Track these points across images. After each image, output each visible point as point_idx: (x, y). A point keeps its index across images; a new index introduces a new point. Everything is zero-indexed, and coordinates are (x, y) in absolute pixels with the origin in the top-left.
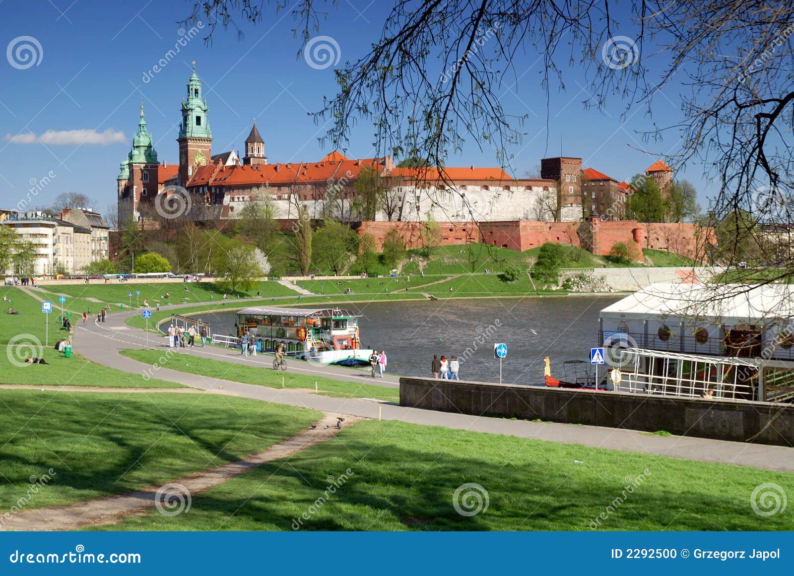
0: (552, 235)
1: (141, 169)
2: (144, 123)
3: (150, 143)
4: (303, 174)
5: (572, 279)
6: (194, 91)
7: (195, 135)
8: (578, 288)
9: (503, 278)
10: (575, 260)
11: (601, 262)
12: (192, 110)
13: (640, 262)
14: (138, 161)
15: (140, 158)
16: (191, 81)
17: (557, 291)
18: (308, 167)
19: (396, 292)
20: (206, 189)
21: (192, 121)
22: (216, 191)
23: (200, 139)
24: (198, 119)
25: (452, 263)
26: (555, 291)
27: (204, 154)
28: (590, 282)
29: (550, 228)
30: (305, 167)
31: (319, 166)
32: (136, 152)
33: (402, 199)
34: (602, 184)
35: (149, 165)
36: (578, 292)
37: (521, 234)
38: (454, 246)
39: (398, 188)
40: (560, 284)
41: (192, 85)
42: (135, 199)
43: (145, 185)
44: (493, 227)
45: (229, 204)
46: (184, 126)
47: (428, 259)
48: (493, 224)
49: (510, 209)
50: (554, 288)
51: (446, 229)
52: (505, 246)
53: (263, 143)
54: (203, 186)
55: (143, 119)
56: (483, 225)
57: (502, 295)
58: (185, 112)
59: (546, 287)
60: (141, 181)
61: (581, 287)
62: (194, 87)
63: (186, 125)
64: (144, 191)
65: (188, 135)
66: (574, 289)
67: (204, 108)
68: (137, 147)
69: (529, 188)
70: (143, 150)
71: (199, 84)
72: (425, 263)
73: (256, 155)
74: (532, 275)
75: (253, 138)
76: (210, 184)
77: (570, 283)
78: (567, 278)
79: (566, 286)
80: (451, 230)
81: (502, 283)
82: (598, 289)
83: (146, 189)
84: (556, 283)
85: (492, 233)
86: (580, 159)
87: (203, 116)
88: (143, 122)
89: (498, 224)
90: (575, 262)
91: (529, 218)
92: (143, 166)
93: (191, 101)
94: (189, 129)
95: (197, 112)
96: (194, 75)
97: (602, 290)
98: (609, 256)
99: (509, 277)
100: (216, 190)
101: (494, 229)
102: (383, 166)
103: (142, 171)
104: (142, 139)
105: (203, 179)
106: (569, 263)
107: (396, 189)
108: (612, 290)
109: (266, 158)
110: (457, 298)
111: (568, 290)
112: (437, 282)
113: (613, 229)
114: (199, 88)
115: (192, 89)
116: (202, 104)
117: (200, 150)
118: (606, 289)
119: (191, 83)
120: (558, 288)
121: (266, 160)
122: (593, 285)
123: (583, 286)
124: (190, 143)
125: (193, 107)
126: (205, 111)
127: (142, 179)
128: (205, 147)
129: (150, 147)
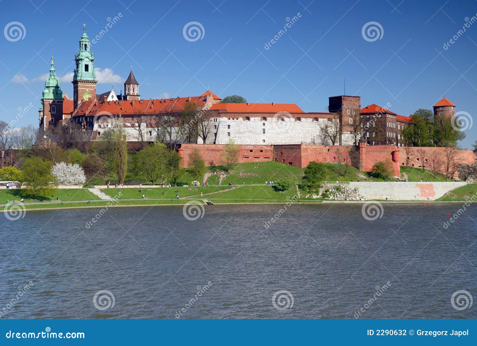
0: (330, 156)
1: (49, 104)
2: (54, 70)
3: (57, 85)
4: (151, 108)
5: (330, 190)
6: (84, 46)
7: (83, 79)
8: (334, 197)
9: (276, 188)
10: (342, 175)
11: (364, 177)
12: (82, 60)
13: (396, 177)
14: (48, 98)
15: (50, 95)
16: (82, 38)
17: (317, 199)
18: (154, 102)
19: (184, 198)
20: (84, 118)
21: (82, 68)
22: (90, 121)
23: (87, 82)
24: (87, 67)
25: (245, 176)
26: (315, 199)
27: (90, 92)
28: (344, 192)
29: (329, 150)
30: (152, 103)
31: (163, 102)
32: (46, 91)
33: (217, 127)
34: (368, 117)
35: (56, 101)
36: (334, 200)
37: (302, 154)
38: (253, 163)
39: (214, 119)
40: (320, 193)
41: (83, 41)
42: (45, 125)
43: (52, 115)
44: (283, 149)
45: (97, 130)
46: (76, 72)
47: (229, 173)
48: (283, 147)
49: (301, 136)
50: (315, 197)
51: (247, 150)
52: (291, 163)
53: (138, 84)
54: (82, 116)
55: (52, 67)
56: (277, 147)
57: (269, 202)
58: (78, 61)
59: (308, 196)
60: (50, 113)
61: (337, 196)
62: (84, 43)
63: (77, 71)
64: (52, 120)
65: (78, 78)
66: (331, 197)
67: (91, 58)
68: (47, 87)
69: (317, 119)
70: (52, 90)
71: (88, 41)
72: (225, 176)
73: (131, 94)
74: (300, 187)
75: (130, 81)
76: (86, 115)
77: (328, 193)
78: (327, 189)
79: (324, 196)
80: (251, 151)
81: (275, 192)
82: (350, 198)
83: (53, 118)
84: (317, 193)
85: (282, 153)
86: (359, 97)
87: (90, 64)
88: (52, 69)
89: (286, 147)
90: (342, 177)
91: (316, 142)
92: (51, 101)
93: (81, 54)
94: (79, 75)
95: (86, 61)
96: (85, 34)
97: (354, 199)
98: (371, 173)
99: (280, 187)
100: (90, 119)
101: (284, 151)
102: (205, 102)
103: (51, 105)
104: (51, 81)
105: (83, 111)
106: (337, 177)
107: (212, 119)
108: (362, 199)
109: (139, 96)
110: (231, 203)
111: (326, 198)
112: (222, 191)
113: (377, 151)
114: (87, 43)
115: (82, 44)
116: (89, 55)
117: (87, 90)
118: (358, 198)
119: (82, 40)
120: (318, 197)
121: (139, 97)
122: (347, 194)
123: (338, 196)
124: (80, 84)
125: (83, 58)
126: (92, 61)
127: (50, 111)
128: (91, 87)
129: (57, 87)
